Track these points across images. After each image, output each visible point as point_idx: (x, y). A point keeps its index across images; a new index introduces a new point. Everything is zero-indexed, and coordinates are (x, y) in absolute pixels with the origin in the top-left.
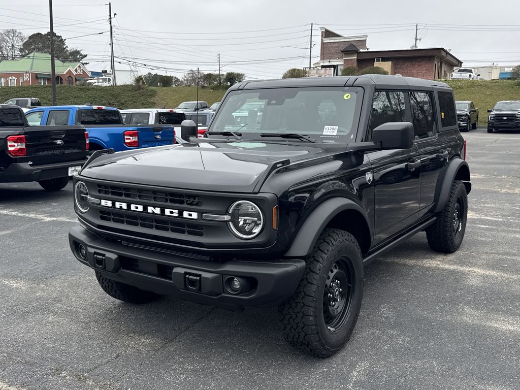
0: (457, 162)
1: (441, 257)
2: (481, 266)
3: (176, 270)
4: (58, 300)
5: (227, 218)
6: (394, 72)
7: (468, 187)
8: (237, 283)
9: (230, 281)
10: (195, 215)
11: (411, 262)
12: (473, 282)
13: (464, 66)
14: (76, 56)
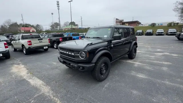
0: (134, 42)
1: (130, 60)
2: (138, 62)
3: (71, 64)
4: (59, 66)
5: (79, 55)
6: (128, 25)
7: (137, 47)
8: (81, 68)
9: (80, 67)
10: (73, 54)
11: (124, 61)
12: (136, 66)
13: (142, 24)
14: (77, 25)
